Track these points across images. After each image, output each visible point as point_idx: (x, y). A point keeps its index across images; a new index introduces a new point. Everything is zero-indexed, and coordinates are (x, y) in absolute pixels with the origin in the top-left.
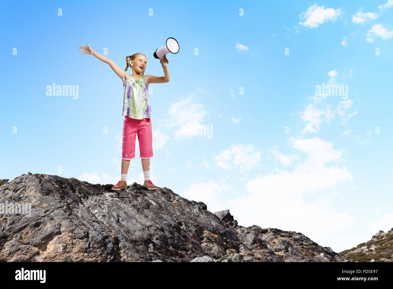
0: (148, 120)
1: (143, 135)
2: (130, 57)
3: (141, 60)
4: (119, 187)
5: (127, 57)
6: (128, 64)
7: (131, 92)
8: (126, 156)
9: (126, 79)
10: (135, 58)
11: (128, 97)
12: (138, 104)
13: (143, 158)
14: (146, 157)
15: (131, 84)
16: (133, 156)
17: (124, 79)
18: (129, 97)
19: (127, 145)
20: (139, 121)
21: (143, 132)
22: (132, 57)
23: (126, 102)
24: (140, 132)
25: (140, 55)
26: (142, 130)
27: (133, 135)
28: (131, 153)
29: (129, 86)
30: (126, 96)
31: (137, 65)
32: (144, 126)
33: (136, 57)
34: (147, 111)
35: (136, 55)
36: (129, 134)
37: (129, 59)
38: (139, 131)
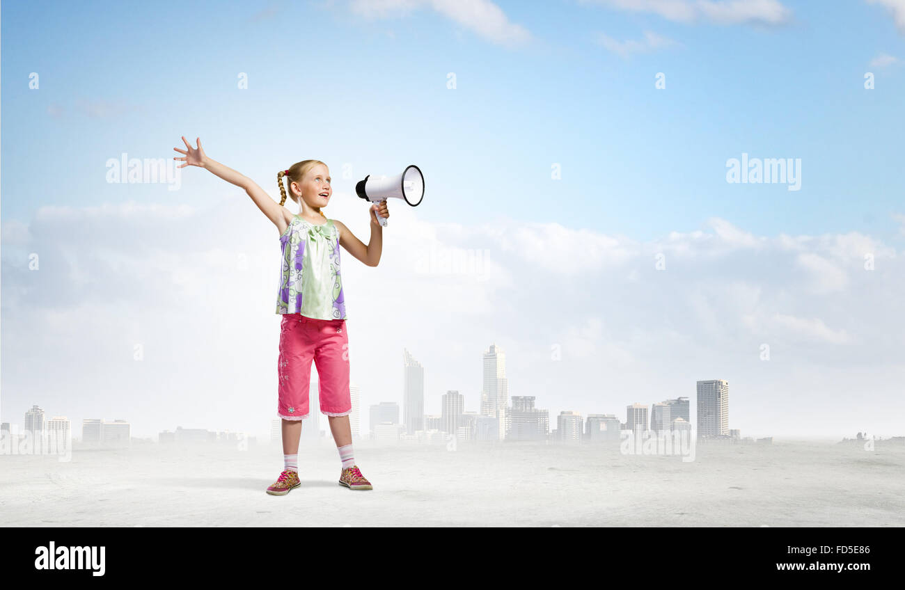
0: (338, 324)
1: (330, 358)
2: (287, 173)
3: (318, 178)
4: (284, 486)
5: (279, 175)
6: (283, 193)
7: (305, 254)
8: (291, 410)
9: (288, 223)
10: (303, 177)
11: (299, 267)
12: (323, 283)
13: (331, 415)
14: (339, 412)
15: (304, 235)
16: (306, 411)
17: (283, 224)
18: (301, 265)
19: (294, 384)
20: (319, 325)
21: (331, 352)
22: (294, 174)
23: (292, 279)
24: (321, 350)
25: (311, 165)
26: (328, 346)
27: (306, 359)
28: (302, 402)
29: (298, 241)
30: (293, 265)
31: (314, 192)
32: (331, 336)
33: (304, 171)
34: (339, 301)
35: (303, 168)
36: (298, 358)
37: (285, 179)
38: (321, 347)
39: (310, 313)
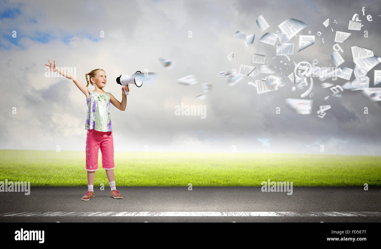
0: (109, 133)
1: (106, 147)
2: (89, 74)
3: (101, 76)
4: (88, 197)
5: (86, 75)
6: (88, 82)
7: (96, 106)
8: (91, 167)
9: (90, 94)
10: (96, 75)
11: (94, 111)
12: (103, 117)
13: (107, 169)
14: (110, 168)
15: (96, 98)
16: (97, 168)
17: (88, 94)
18: (95, 110)
19: (91, 157)
20: (102, 134)
21: (106, 144)
22: (92, 74)
23: (91, 116)
25: (98, 71)
26: (105, 142)
27: (96, 147)
28: (95, 164)
29: (93, 101)
30: (92, 110)
31: (100, 81)
32: (106, 138)
34: (110, 124)
35: (95, 72)
36: (93, 147)
37: (88, 76)
38: (102, 143)
39: (98, 129)
